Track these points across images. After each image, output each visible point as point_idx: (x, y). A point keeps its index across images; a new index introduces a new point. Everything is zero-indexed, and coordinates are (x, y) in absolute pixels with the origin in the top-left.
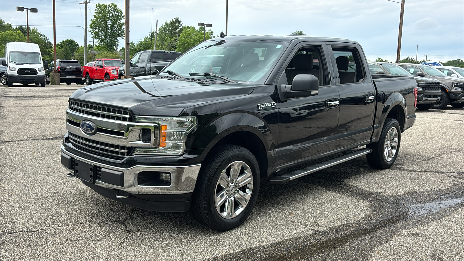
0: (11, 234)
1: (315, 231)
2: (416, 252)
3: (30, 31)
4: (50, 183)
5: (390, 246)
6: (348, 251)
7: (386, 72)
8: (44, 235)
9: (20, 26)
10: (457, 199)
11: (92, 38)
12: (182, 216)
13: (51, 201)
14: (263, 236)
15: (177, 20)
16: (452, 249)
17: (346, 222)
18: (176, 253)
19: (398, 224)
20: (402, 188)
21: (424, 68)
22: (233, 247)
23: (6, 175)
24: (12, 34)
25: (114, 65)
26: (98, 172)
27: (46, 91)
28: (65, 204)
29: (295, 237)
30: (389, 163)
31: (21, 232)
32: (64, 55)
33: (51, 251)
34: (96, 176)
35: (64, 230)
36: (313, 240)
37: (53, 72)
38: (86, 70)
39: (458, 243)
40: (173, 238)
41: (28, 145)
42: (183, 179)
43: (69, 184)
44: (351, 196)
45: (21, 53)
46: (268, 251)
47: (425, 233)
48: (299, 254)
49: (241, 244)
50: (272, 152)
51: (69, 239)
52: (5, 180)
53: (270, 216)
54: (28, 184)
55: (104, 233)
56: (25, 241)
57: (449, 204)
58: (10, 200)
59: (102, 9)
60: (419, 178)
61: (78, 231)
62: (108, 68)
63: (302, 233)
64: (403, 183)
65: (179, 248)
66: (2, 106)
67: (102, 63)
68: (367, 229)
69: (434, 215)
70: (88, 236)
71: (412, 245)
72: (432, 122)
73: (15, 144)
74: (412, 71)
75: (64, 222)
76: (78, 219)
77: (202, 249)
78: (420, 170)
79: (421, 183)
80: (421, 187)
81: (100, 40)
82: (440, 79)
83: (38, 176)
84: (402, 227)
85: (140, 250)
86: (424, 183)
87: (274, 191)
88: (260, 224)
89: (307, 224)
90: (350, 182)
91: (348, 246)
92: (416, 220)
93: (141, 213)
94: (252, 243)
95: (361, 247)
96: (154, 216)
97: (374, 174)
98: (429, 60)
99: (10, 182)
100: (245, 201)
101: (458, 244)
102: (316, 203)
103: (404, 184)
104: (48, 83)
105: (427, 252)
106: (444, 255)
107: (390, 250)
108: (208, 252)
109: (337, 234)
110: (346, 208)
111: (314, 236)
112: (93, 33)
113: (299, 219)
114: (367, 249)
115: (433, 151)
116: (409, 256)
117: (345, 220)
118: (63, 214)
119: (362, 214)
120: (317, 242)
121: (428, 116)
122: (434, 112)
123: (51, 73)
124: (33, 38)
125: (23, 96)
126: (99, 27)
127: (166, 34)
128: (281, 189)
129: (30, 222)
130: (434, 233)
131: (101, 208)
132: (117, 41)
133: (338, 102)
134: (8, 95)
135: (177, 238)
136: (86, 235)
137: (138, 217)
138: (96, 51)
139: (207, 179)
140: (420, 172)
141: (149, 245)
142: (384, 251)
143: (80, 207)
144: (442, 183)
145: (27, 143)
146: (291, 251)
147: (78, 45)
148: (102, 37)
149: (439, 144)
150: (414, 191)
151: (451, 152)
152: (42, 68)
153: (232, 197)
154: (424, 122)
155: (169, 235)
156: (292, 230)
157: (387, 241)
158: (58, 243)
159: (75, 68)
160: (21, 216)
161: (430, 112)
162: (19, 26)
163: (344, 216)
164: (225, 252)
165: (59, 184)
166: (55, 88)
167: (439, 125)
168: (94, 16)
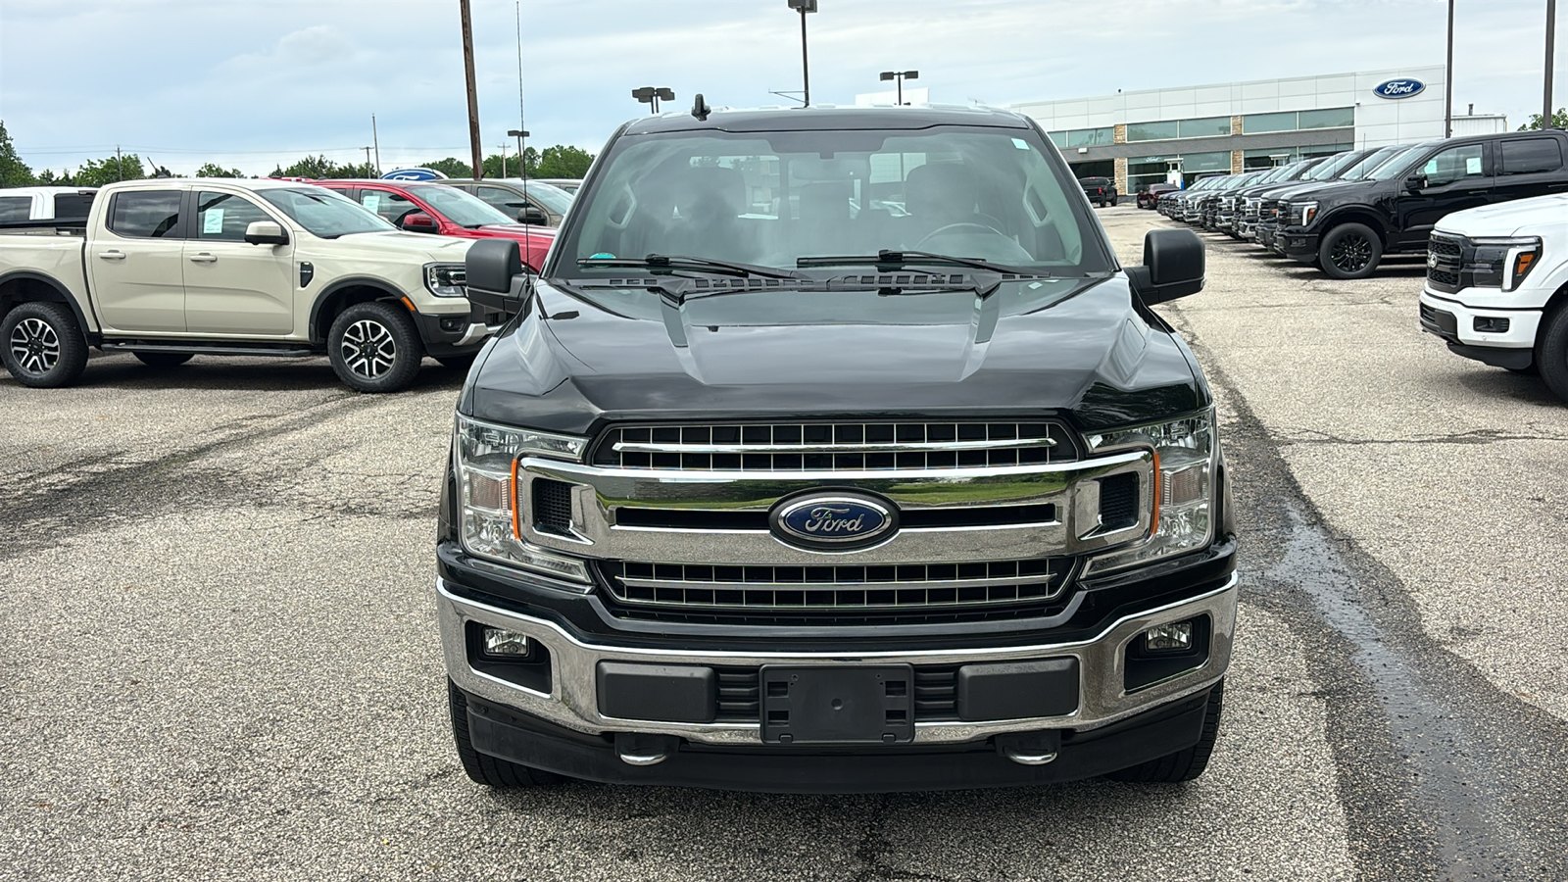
1: (1315, 695)
5: (1498, 672)
63: (1306, 710)
156: (1278, 713)
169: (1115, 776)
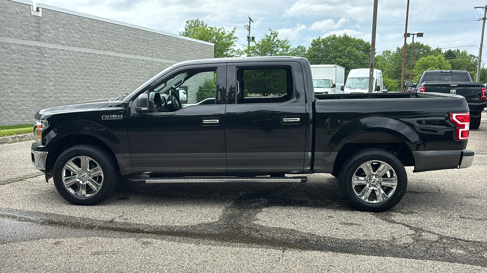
3: (460, 54)
24: (433, 59)
45: (358, 79)
47: (157, 245)
100: (97, 188)
107: (97, 240)
153: (84, 182)
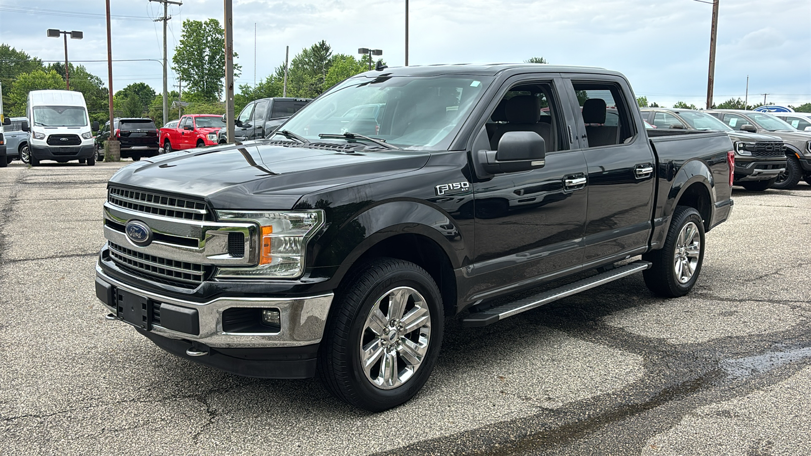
0: (7, 420)
1: (543, 409)
2: (721, 445)
3: (73, 70)
4: (84, 332)
5: (676, 434)
6: (600, 443)
7: (686, 126)
8: (65, 422)
9: (56, 62)
10: (805, 349)
11: (177, 80)
12: (309, 386)
13: (82, 362)
14: (449, 420)
15: (323, 44)
16: (788, 439)
17: (599, 393)
18: (291, 450)
19: (693, 394)
20: (705, 331)
21: (756, 117)
22: (393, 440)
23: (11, 318)
24: (43, 77)
25: (213, 125)
26: (156, 311)
27: (96, 173)
28: (106, 367)
29: (506, 420)
30: (684, 286)
31: (25, 416)
32: (130, 110)
33: (73, 450)
34: (153, 317)
35: (100, 413)
36: (538, 425)
37: (109, 139)
38: (165, 135)
39: (800, 428)
40: (289, 424)
41: (53, 266)
42: (303, 320)
43: (116, 333)
44: (612, 346)
45: (54, 109)
46: (455, 446)
47: (741, 410)
48: (510, 451)
49: (407, 434)
50: (463, 269)
51: (106, 428)
52: (8, 326)
53: (464, 383)
54: (46, 334)
55: (169, 418)
56: (30, 432)
57: (790, 358)
58: (13, 362)
59: (194, 29)
60: (737, 312)
61: (124, 414)
62: (201, 130)
63: (519, 413)
64: (709, 321)
65: (298, 442)
66: (17, 199)
67: (191, 122)
68: (637, 404)
69: (761, 378)
70: (140, 422)
71: (715, 433)
72: (770, 212)
73: (31, 265)
74: (733, 122)
75: (101, 398)
76: (125, 393)
77: (339, 442)
78: (740, 298)
79: (741, 320)
80: (740, 329)
81: (192, 82)
82: (783, 136)
83: (64, 319)
84: (699, 400)
85: (229, 445)
86: (746, 320)
87: (475, 339)
88: (445, 397)
89: (529, 396)
90: (612, 322)
91: (599, 435)
92: (727, 387)
93: (238, 381)
94: (428, 431)
95: (623, 436)
96: (260, 386)
97: (657, 305)
98: (771, 104)
99: (15, 329)
100: (417, 357)
101: (800, 430)
102: (548, 360)
103: (709, 323)
104: (101, 159)
105: (743, 445)
106: (773, 450)
107: (675, 442)
108: (348, 449)
109: (582, 414)
110: (601, 368)
111: (539, 418)
112: (179, 71)
113: (516, 389)
114: (633, 440)
115: (766, 264)
116: (709, 452)
117: (599, 388)
118: (101, 384)
119: (630, 378)
120: (545, 429)
121: (763, 203)
122: (774, 195)
123: (105, 142)
124: (77, 82)
125: (54, 181)
126: (189, 60)
127: (305, 69)
128: (487, 334)
129: (43, 399)
130: (758, 411)
131: (167, 373)
132: (220, 84)
133: (584, 179)
134: (29, 182)
135: (296, 425)
136: (137, 421)
137: (230, 387)
138: (184, 101)
139: (345, 319)
140: (741, 301)
141: (246, 438)
142: (664, 444)
143: (132, 372)
144: (780, 320)
145: (52, 262)
146: (496, 445)
147: (154, 93)
148: (194, 78)
149: (779, 251)
150: (727, 335)
151: (800, 265)
152: (89, 132)
153: (393, 350)
154: (754, 213)
155: (281, 419)
156: (501, 409)
157: (671, 426)
158: (87, 435)
159: (146, 132)
160: (28, 389)
161: (766, 195)
162: (54, 62)
163: (597, 381)
164: (379, 448)
165: (100, 332)
166: (111, 167)
167: (782, 217)
168: (181, 41)
169: (266, 381)
